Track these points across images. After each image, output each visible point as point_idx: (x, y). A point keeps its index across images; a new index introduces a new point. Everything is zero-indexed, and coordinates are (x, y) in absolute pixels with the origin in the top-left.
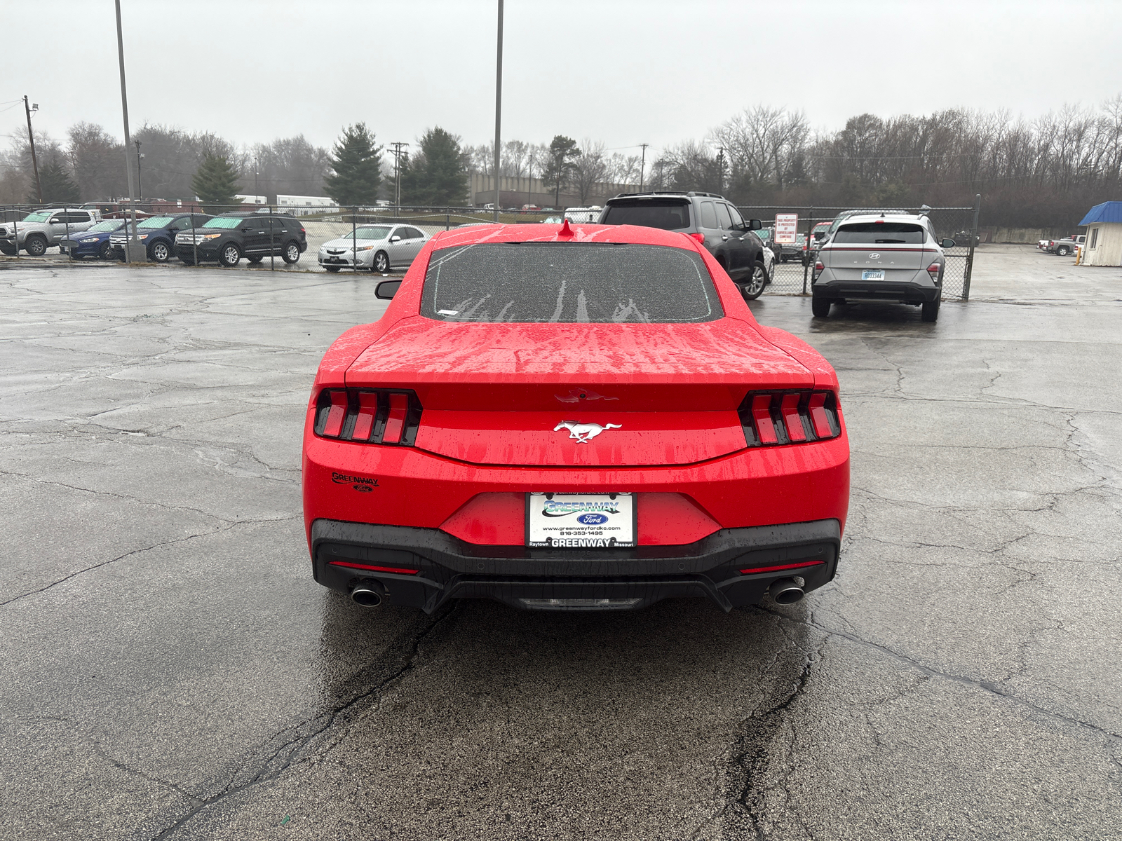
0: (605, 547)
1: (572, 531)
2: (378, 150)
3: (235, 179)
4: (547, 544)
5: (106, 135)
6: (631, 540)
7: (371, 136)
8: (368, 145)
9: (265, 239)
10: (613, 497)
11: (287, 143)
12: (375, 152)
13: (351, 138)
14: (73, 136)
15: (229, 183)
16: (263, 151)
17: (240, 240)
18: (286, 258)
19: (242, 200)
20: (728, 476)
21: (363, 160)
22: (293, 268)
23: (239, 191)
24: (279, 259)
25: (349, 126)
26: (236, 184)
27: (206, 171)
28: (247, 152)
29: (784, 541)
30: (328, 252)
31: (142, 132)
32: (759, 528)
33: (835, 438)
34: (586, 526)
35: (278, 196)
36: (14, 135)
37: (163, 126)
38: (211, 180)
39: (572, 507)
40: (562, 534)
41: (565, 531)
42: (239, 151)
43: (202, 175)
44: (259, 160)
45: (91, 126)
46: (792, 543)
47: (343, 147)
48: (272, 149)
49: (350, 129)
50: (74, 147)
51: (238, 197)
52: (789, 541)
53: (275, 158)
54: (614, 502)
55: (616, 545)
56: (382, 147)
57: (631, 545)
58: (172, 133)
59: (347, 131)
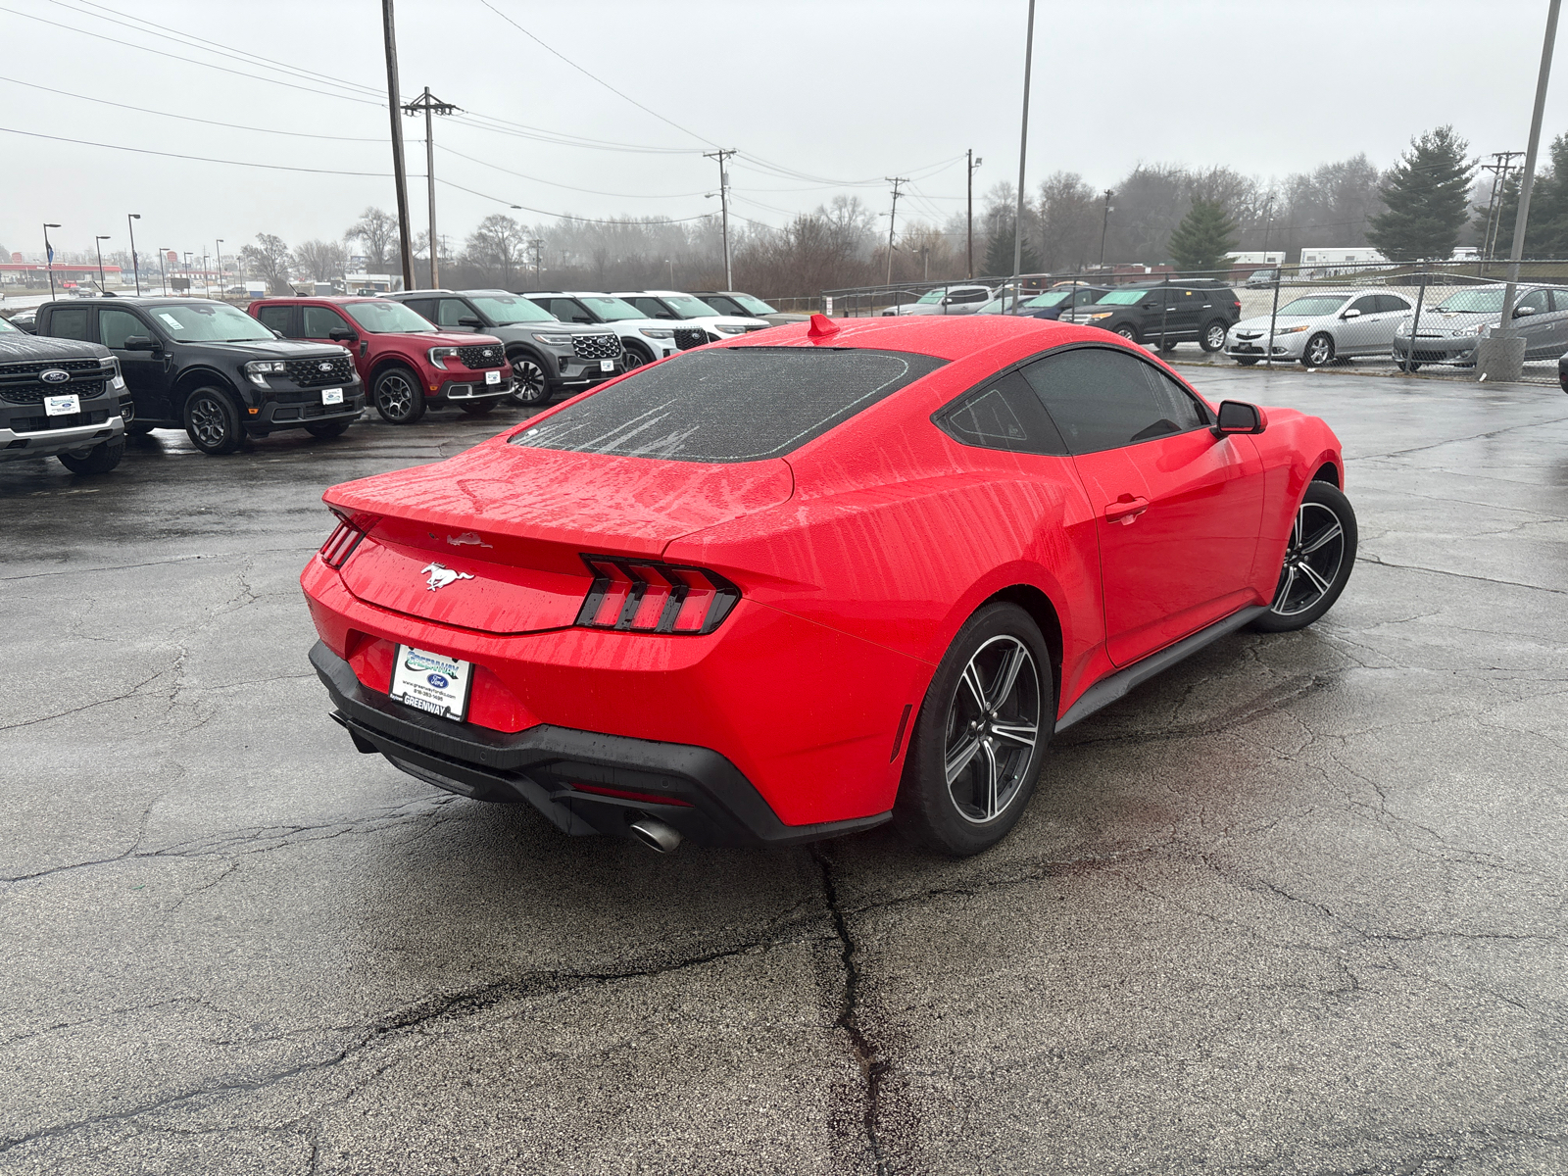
0: (439, 716)
1: (423, 690)
2: (1468, 168)
3: (1229, 230)
4: (401, 699)
5: (1084, 186)
6: (460, 714)
7: (1460, 146)
8: (1455, 161)
9: (1177, 319)
10: (456, 661)
11: (1338, 168)
12: (1463, 171)
13: (1423, 153)
14: (1045, 191)
15: (1219, 236)
16: (1299, 185)
17: (1138, 321)
18: (1205, 345)
19: (1234, 259)
20: (527, 657)
21: (1439, 186)
22: (1213, 358)
23: (1234, 247)
24: (1195, 345)
25: (1422, 134)
26: (1229, 238)
27: (1191, 222)
28: (1276, 188)
29: (601, 756)
30: (1239, 336)
31: (1134, 176)
32: (584, 733)
33: (703, 634)
34: (432, 688)
35: (1303, 250)
36: (989, 195)
37: (1162, 166)
38: (1194, 235)
39: (425, 663)
40: (415, 691)
41: (417, 688)
42: (1263, 189)
43: (1184, 229)
44: (1291, 199)
45: (1068, 176)
46: (611, 762)
47: (1409, 167)
48: (1313, 181)
49: (1425, 140)
50: (1044, 205)
51: (1230, 255)
52: (607, 758)
53: (1316, 192)
54: (456, 665)
55: (448, 716)
56: (1476, 162)
57: (458, 719)
58: (1170, 174)
59: (1419, 142)
